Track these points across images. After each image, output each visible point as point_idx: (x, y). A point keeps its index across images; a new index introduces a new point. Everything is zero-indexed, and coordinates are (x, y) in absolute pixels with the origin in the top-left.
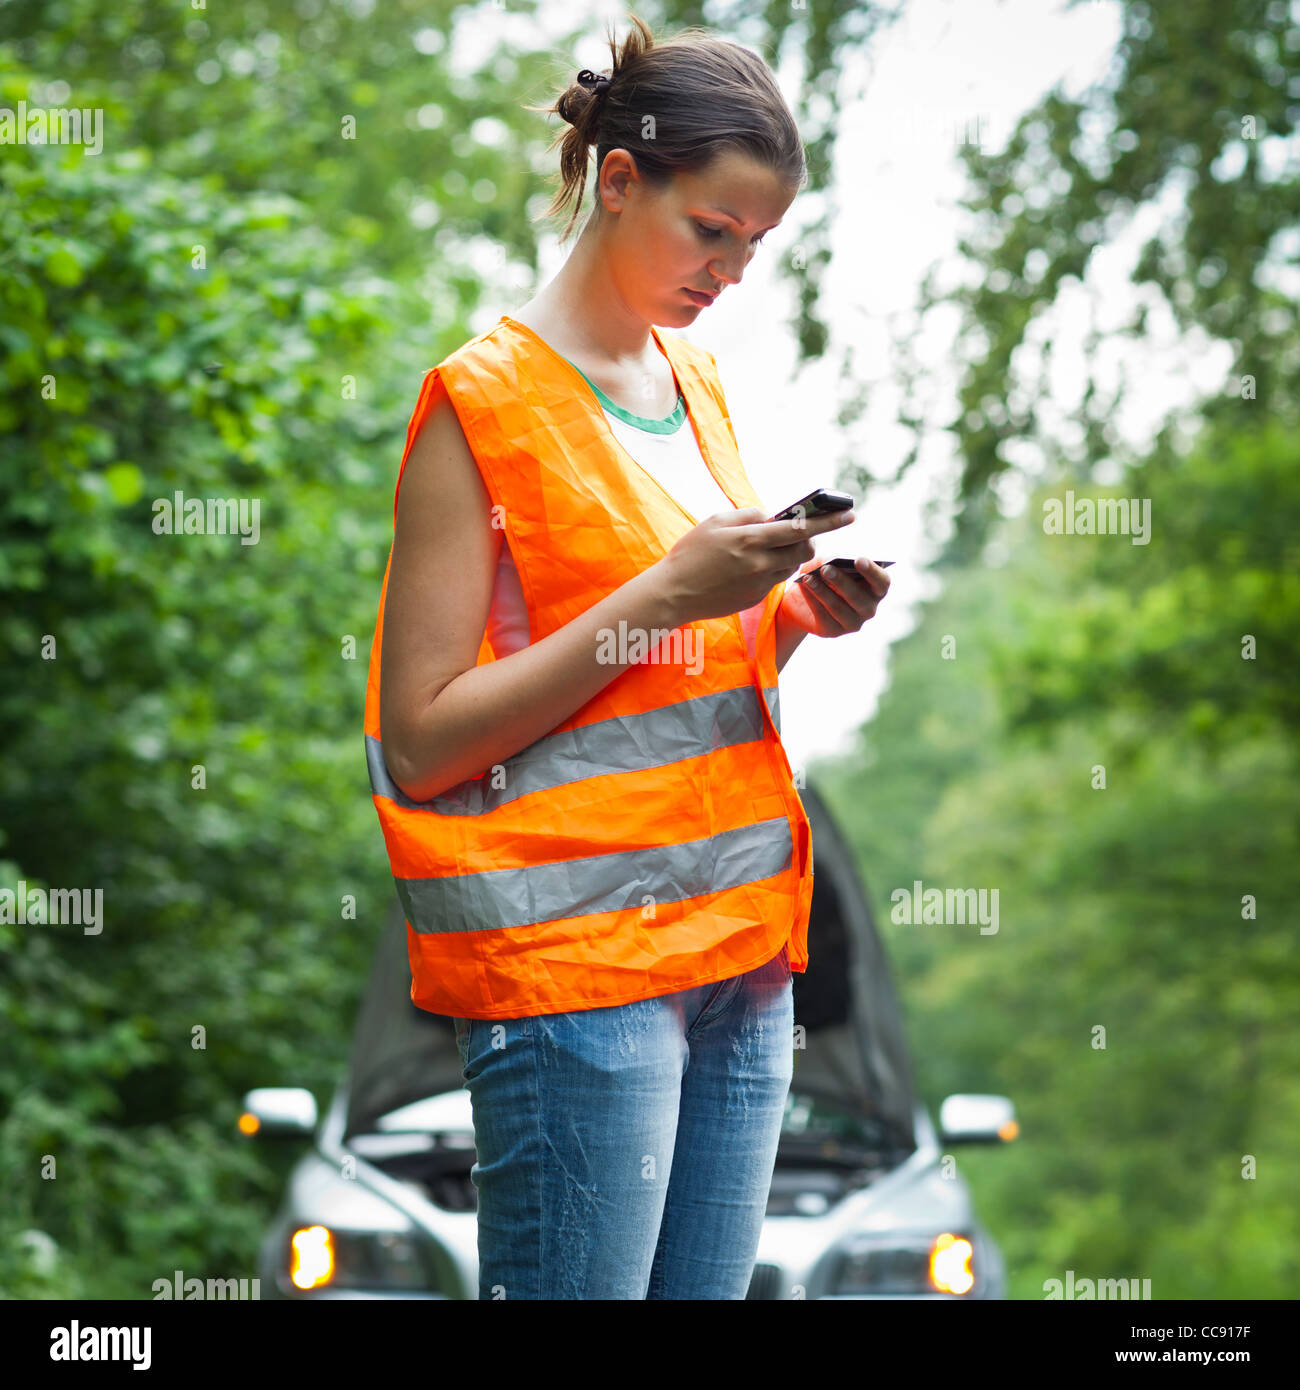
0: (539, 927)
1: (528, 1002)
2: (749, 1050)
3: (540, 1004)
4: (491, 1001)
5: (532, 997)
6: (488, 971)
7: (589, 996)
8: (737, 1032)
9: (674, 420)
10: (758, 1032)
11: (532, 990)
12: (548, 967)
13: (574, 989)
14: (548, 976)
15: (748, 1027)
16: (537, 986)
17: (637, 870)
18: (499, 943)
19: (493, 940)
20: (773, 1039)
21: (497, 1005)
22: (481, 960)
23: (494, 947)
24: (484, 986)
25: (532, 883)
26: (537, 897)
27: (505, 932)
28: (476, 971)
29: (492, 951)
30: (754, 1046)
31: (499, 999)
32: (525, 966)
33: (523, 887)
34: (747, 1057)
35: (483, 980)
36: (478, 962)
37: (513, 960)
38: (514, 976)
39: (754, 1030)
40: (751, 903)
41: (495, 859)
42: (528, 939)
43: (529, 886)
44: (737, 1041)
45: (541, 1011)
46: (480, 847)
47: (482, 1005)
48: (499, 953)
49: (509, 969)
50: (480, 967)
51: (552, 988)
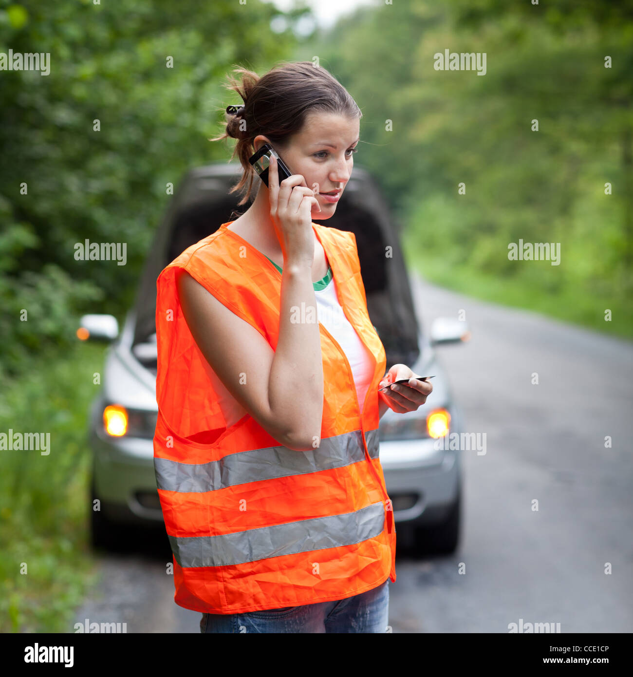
0: (255, 563)
1: (249, 604)
2: (361, 624)
3: (255, 605)
4: (226, 604)
5: (251, 601)
6: (226, 588)
7: (281, 600)
8: (354, 616)
9: (324, 282)
10: (367, 614)
11: (251, 597)
12: (260, 585)
13: (272, 597)
14: (260, 590)
15: (360, 613)
16: (254, 595)
17: (308, 531)
18: (233, 572)
19: (230, 570)
20: (375, 616)
21: (230, 606)
22: (221, 582)
23: (231, 574)
24: (222, 596)
25: (250, 538)
26: (253, 547)
27: (237, 567)
28: (218, 587)
29: (230, 576)
30: (364, 622)
31: (231, 603)
32: (247, 584)
33: (246, 541)
34: (359, 628)
35: (222, 592)
36: (219, 583)
37: (241, 580)
38: (241, 590)
39: (364, 614)
40: (373, 549)
41: (230, 526)
42: (250, 570)
43: (249, 541)
44: (354, 620)
45: (256, 609)
46: (222, 520)
47: (220, 606)
48: (234, 578)
49: (239, 586)
50: (221, 585)
51: (261, 596)
